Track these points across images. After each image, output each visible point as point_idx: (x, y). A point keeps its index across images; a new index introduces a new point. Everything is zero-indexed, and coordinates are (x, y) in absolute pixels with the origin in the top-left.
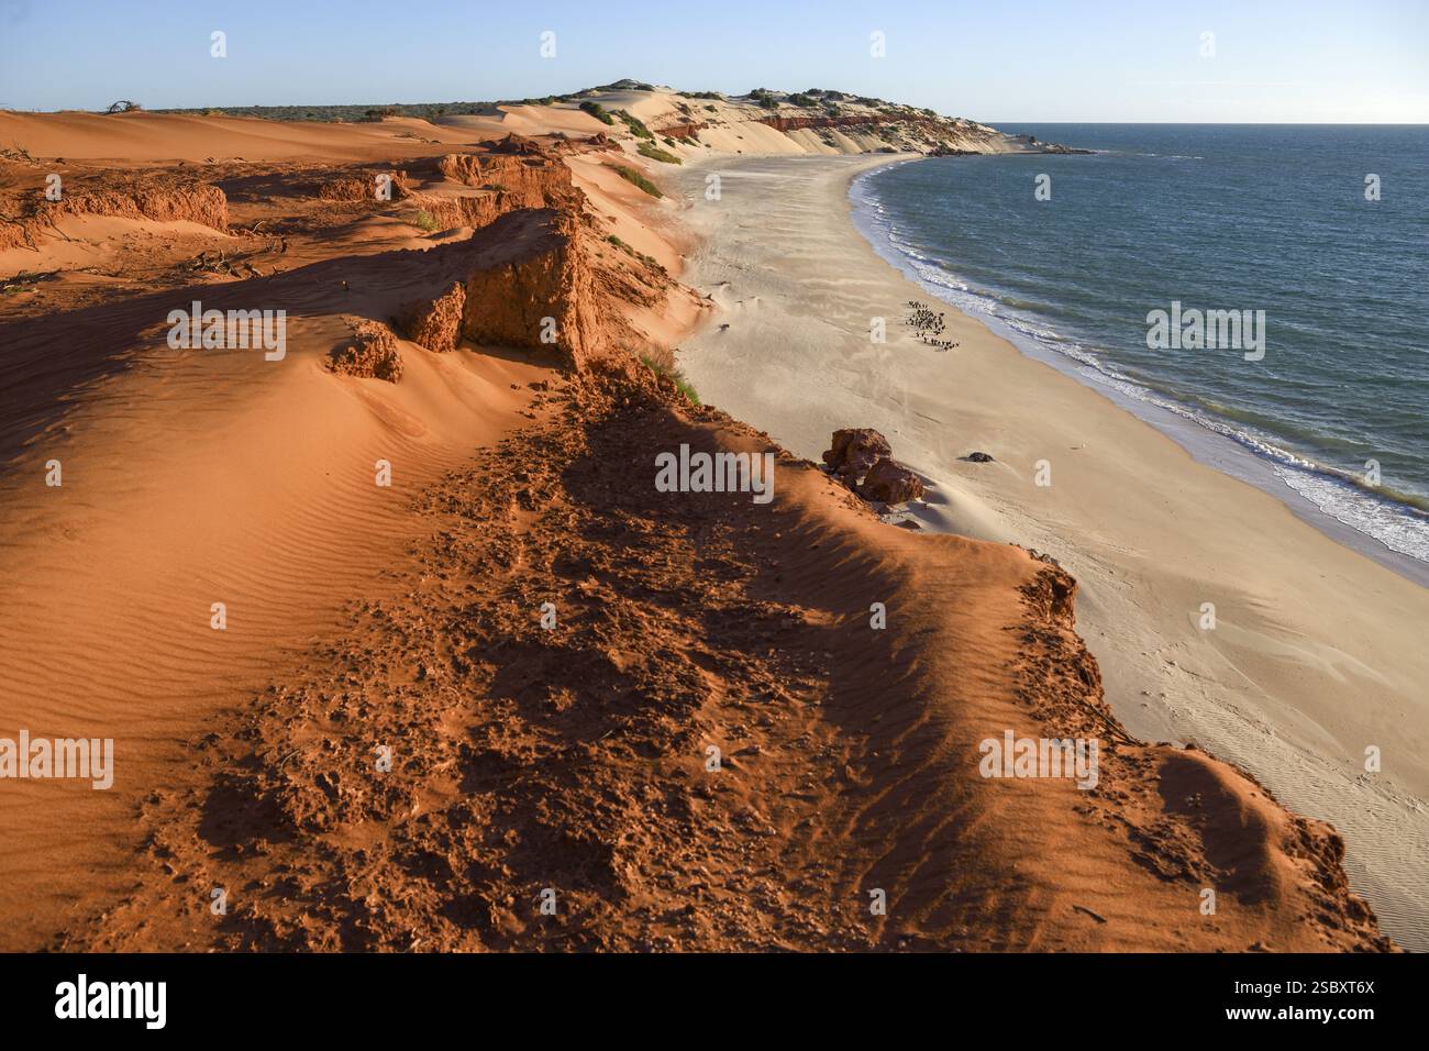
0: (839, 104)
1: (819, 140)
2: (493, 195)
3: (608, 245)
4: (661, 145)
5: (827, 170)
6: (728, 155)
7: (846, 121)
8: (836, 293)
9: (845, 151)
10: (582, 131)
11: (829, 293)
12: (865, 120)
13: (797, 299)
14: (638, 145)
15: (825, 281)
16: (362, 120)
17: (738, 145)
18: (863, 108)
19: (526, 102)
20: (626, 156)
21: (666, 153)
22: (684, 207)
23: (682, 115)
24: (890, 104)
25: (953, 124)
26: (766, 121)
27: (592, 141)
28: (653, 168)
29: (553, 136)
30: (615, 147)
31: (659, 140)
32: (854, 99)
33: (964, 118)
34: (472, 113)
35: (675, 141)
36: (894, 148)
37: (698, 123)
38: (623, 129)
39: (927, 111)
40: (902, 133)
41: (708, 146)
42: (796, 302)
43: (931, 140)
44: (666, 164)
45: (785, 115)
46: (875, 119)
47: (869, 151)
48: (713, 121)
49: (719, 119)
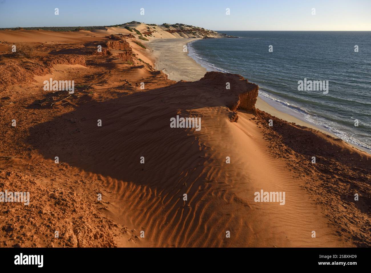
0: (183, 27)
1: (179, 35)
2: (125, 52)
3: (139, 61)
4: (144, 36)
5: (182, 42)
6: (159, 39)
7: (185, 31)
8: (190, 71)
9: (185, 37)
10: (125, 33)
11: (188, 70)
12: (189, 30)
13: (181, 72)
14: (139, 36)
15: (186, 68)
16: (73, 31)
17: (161, 36)
18: (188, 28)
19: (111, 26)
20: (136, 39)
21: (145, 38)
22: (151, 51)
23: (148, 29)
24: (194, 27)
25: (208, 31)
26: (167, 31)
27: (128, 36)
28: (143, 42)
29: (119, 34)
30: (134, 37)
31: (143, 35)
32: (186, 26)
33: (210, 30)
34: (99, 29)
35: (147, 35)
36: (196, 37)
37: (152, 31)
38: (135, 33)
39: (202, 28)
40: (197, 33)
41: (154, 36)
42: (181, 73)
43: (204, 35)
44: (145, 41)
45: (171, 29)
46: (191, 30)
47: (190, 38)
48: (155, 31)
49: (156, 30)
